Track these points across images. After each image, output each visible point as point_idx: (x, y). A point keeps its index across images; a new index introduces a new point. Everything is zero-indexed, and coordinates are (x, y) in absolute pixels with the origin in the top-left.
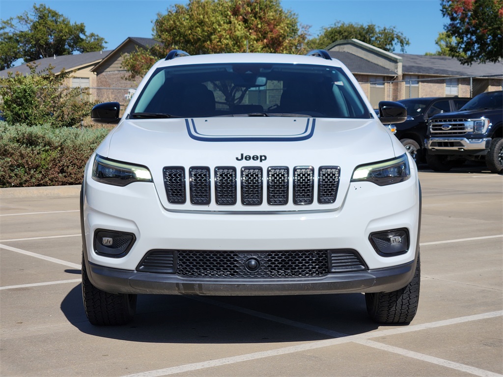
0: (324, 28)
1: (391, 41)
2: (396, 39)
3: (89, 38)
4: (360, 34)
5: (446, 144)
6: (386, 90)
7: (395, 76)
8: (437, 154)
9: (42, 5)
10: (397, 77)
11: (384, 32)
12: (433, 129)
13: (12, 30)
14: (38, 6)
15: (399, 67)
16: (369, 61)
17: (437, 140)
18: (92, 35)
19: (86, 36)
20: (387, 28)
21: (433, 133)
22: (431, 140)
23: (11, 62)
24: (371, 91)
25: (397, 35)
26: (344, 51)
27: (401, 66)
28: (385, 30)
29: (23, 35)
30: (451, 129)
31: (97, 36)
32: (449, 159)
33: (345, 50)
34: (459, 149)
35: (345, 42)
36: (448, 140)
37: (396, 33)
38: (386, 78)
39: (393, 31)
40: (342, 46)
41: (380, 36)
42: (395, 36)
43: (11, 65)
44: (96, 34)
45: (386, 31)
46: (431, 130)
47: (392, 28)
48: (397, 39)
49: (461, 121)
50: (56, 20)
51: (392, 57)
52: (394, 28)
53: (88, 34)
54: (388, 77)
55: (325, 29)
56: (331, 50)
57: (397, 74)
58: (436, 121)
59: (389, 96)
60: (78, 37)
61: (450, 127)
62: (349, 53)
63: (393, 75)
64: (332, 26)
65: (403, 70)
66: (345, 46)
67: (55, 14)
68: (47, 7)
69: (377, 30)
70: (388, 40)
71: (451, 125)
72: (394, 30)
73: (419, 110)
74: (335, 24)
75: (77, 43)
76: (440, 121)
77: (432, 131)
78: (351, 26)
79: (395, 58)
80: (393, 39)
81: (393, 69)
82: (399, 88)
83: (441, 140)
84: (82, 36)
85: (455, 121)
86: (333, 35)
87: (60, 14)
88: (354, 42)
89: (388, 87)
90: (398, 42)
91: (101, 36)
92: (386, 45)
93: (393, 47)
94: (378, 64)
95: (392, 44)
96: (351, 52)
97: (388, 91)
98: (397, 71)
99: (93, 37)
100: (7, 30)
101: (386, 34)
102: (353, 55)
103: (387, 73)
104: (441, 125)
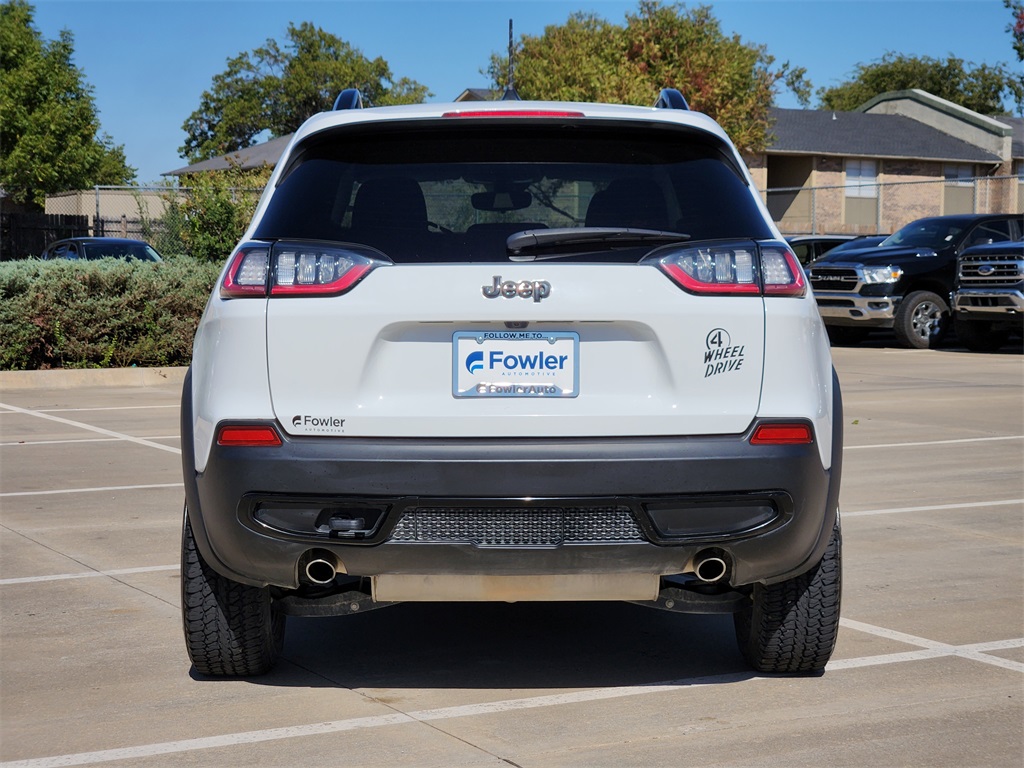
0: (860, 65)
1: (996, 92)
2: (1006, 88)
3: (398, 89)
4: (931, 78)
5: (985, 302)
6: (978, 192)
7: (998, 163)
8: (971, 318)
9: (305, 24)
10: (1000, 165)
11: (982, 73)
12: (964, 274)
13: (251, 75)
14: (298, 27)
15: (1005, 145)
16: (945, 134)
17: (973, 293)
18: (405, 82)
19: (392, 83)
20: (989, 65)
21: (963, 281)
22: (961, 293)
23: (251, 135)
24: (946, 194)
25: (1008, 79)
26: (897, 114)
27: (1010, 145)
28: (984, 69)
29: (271, 84)
30: (993, 274)
31: (415, 83)
32: (993, 328)
33: (897, 111)
34: (1008, 310)
35: (899, 95)
36: (994, 293)
37: (1007, 75)
38: (978, 169)
39: (1000, 71)
40: (892, 103)
41: (974, 81)
42: (1005, 81)
43: (251, 142)
44: (412, 79)
45: (987, 72)
46: (960, 275)
47: (1000, 65)
48: (1010, 87)
49: (1011, 259)
50: (335, 53)
51: (991, 125)
52: (1004, 65)
53: (396, 79)
54: (982, 166)
55: (863, 68)
56: (869, 112)
57: (1001, 159)
58: (969, 259)
59: (983, 204)
60: (378, 85)
61: (993, 269)
62: (905, 117)
63: (993, 162)
64: (877, 62)
65: (1013, 151)
66: (898, 102)
67: (332, 41)
68: (317, 29)
69: (967, 70)
70: (990, 88)
71: (993, 266)
72: (1004, 69)
73: (948, 238)
74: (884, 60)
75: (375, 98)
76: (977, 259)
77: (963, 278)
78: (915, 63)
79: (997, 127)
80: (1000, 88)
81: (994, 150)
82: (1004, 187)
83: (981, 294)
84: (385, 84)
85: (1001, 259)
86: (878, 81)
87: (344, 41)
88: (917, 94)
89: (983, 187)
90: (1011, 93)
91: (421, 82)
92: (986, 99)
93: (1000, 104)
94: (964, 139)
95: (998, 98)
96: (909, 116)
97: (981, 194)
98: (1001, 154)
99: (407, 86)
100: (243, 74)
101: (985, 78)
102: (914, 120)
103: (980, 158)
104: (976, 267)
